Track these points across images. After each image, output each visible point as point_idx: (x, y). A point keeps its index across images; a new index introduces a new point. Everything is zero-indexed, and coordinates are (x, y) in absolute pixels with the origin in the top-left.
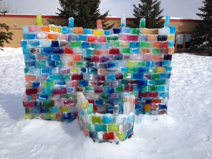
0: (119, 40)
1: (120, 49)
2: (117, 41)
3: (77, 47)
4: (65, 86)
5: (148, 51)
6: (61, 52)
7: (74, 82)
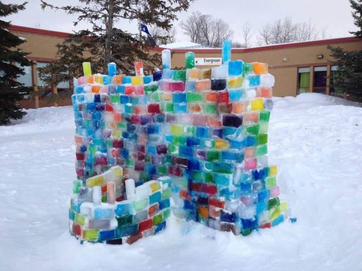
0: (158, 91)
1: (160, 105)
2: (155, 92)
3: (116, 102)
4: (105, 154)
5: (198, 109)
6: (102, 109)
7: (113, 151)
